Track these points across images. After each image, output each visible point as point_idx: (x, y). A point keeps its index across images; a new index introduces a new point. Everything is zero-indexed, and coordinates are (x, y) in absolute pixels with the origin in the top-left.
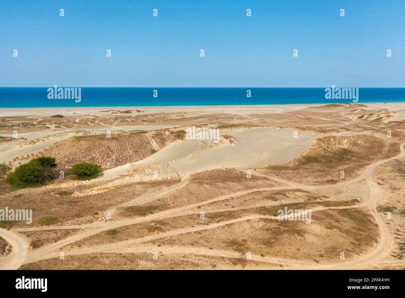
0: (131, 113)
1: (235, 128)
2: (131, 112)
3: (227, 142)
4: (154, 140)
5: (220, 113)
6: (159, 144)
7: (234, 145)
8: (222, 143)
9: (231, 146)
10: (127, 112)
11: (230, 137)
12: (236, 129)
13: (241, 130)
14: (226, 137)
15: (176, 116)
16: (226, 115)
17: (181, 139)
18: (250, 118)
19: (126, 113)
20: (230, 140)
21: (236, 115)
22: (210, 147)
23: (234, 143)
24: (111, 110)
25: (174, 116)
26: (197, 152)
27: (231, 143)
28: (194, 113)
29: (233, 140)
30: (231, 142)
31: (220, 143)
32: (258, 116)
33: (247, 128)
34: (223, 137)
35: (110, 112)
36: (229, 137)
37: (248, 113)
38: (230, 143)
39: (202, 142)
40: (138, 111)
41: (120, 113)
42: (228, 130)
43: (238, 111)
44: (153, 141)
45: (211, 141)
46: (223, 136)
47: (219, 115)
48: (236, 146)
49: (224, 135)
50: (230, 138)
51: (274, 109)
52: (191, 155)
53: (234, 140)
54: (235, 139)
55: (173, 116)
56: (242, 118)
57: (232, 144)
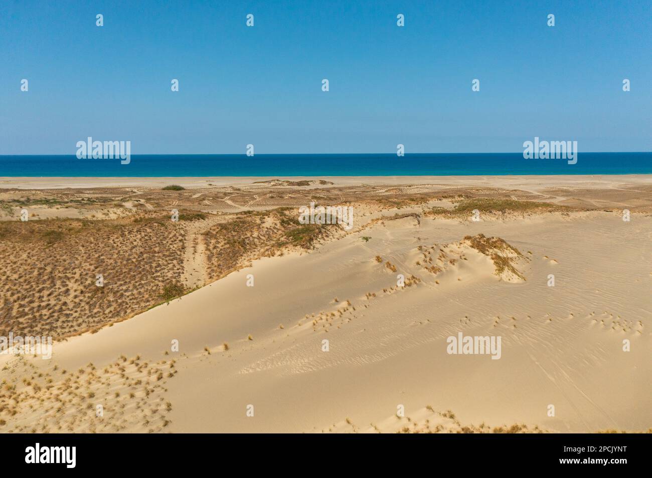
0: (308, 185)
1: (516, 214)
2: (310, 183)
3: (484, 264)
4: (207, 244)
5: (480, 187)
6: (215, 260)
7: (516, 279)
8: (461, 266)
9: (501, 280)
10: (300, 184)
11: (499, 243)
12: (521, 218)
13: (535, 219)
14: (482, 244)
15: (387, 191)
16: (493, 190)
17: (302, 246)
18: (548, 196)
19: (299, 186)
20: (497, 258)
21: (515, 190)
22: (410, 285)
23: (513, 270)
24: (275, 180)
25: (384, 191)
26: (344, 304)
27: (501, 270)
28: (426, 186)
29: (510, 255)
30: (502, 263)
31: (455, 268)
32: (566, 193)
33: (557, 213)
34: (468, 243)
35: (272, 183)
36: (494, 245)
37: (542, 188)
38: (495, 267)
39: (378, 259)
40: (323, 183)
41: (288, 185)
42: (494, 219)
43: (520, 185)
44: (201, 247)
45: (416, 260)
46: (468, 238)
47: (477, 190)
48: (520, 281)
49: (475, 234)
50: (500, 248)
51: (598, 181)
52: (310, 324)
53: (515, 255)
54: (516, 250)
55: (380, 191)
56: (530, 196)
57: (506, 274)
